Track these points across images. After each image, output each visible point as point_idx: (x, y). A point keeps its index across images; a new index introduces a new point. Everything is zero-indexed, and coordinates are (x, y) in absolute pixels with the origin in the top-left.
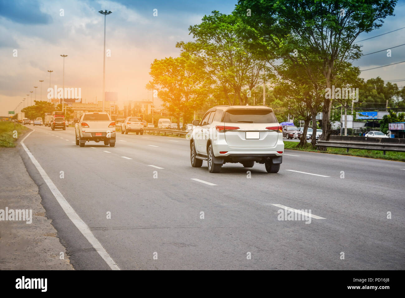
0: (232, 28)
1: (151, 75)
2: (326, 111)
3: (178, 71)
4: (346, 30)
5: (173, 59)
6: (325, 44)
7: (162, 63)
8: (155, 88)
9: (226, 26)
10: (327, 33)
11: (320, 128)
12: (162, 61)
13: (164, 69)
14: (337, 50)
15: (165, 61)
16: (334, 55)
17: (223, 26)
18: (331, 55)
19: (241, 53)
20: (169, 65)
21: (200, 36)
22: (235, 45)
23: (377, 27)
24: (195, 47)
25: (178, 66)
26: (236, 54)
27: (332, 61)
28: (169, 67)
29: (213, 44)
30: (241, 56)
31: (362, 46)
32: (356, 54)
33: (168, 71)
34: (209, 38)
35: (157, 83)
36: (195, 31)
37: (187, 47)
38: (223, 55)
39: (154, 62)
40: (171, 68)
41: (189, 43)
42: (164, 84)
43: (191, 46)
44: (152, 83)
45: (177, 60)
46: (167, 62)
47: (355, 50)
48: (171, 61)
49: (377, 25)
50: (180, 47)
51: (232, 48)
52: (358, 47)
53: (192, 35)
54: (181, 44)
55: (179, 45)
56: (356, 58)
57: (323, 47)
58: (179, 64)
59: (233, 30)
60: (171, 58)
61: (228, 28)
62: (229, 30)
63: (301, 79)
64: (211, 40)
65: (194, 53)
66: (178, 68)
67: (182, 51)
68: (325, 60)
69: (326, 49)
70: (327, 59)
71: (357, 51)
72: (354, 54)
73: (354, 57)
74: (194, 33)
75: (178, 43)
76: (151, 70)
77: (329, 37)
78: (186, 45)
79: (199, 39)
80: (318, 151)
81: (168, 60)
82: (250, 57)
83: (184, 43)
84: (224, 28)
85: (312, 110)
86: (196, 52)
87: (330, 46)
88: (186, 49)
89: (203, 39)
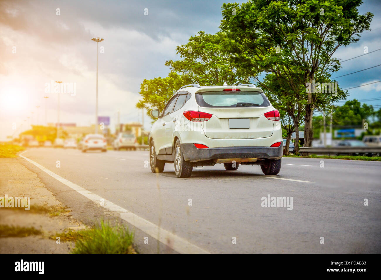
0: (217, 47)
1: (141, 94)
2: (307, 120)
3: (167, 90)
4: (325, 44)
5: (162, 79)
6: (306, 57)
7: (152, 83)
8: (145, 106)
9: (212, 45)
10: (308, 46)
11: (301, 146)
12: (151, 81)
13: (153, 88)
14: (317, 62)
15: (155, 81)
16: (315, 68)
17: (209, 45)
18: (312, 67)
19: (226, 71)
20: (158, 85)
21: (187, 55)
22: (220, 62)
23: (354, 41)
24: (183, 65)
25: (167, 85)
26: (221, 71)
27: (313, 72)
28: (158, 86)
29: (199, 63)
30: (226, 73)
31: (340, 60)
32: (335, 67)
33: (157, 90)
34: (196, 57)
35: (147, 102)
36: (182, 51)
37: (175, 65)
38: (210, 74)
39: (144, 82)
40: (160, 87)
41: (177, 62)
42: (153, 103)
43: (179, 64)
44: (142, 102)
45: (165, 80)
46: (157, 82)
47: (333, 63)
48: (160, 81)
49: (354, 40)
50: (169, 65)
51: (218, 66)
52: (337, 60)
53: (179, 54)
54: (170, 63)
55: (168, 63)
56: (335, 71)
57: (304, 60)
58: (167, 84)
59: (218, 49)
60: (160, 78)
61: (214, 46)
62: (215, 48)
63: (284, 89)
64: (198, 58)
65: (182, 70)
66: (167, 87)
67: (171, 69)
68: (306, 71)
69: (307, 61)
70: (308, 70)
71: (337, 64)
72: (333, 66)
73: (333, 70)
74: (181, 53)
75: (167, 62)
76: (142, 90)
77: (310, 50)
78: (174, 63)
79: (186, 59)
80: (301, 157)
81: (157, 80)
82: (235, 74)
83: (173, 62)
84: (210, 47)
85: (295, 119)
86: (184, 70)
87: (311, 58)
88: (175, 67)
89: (190, 59)
